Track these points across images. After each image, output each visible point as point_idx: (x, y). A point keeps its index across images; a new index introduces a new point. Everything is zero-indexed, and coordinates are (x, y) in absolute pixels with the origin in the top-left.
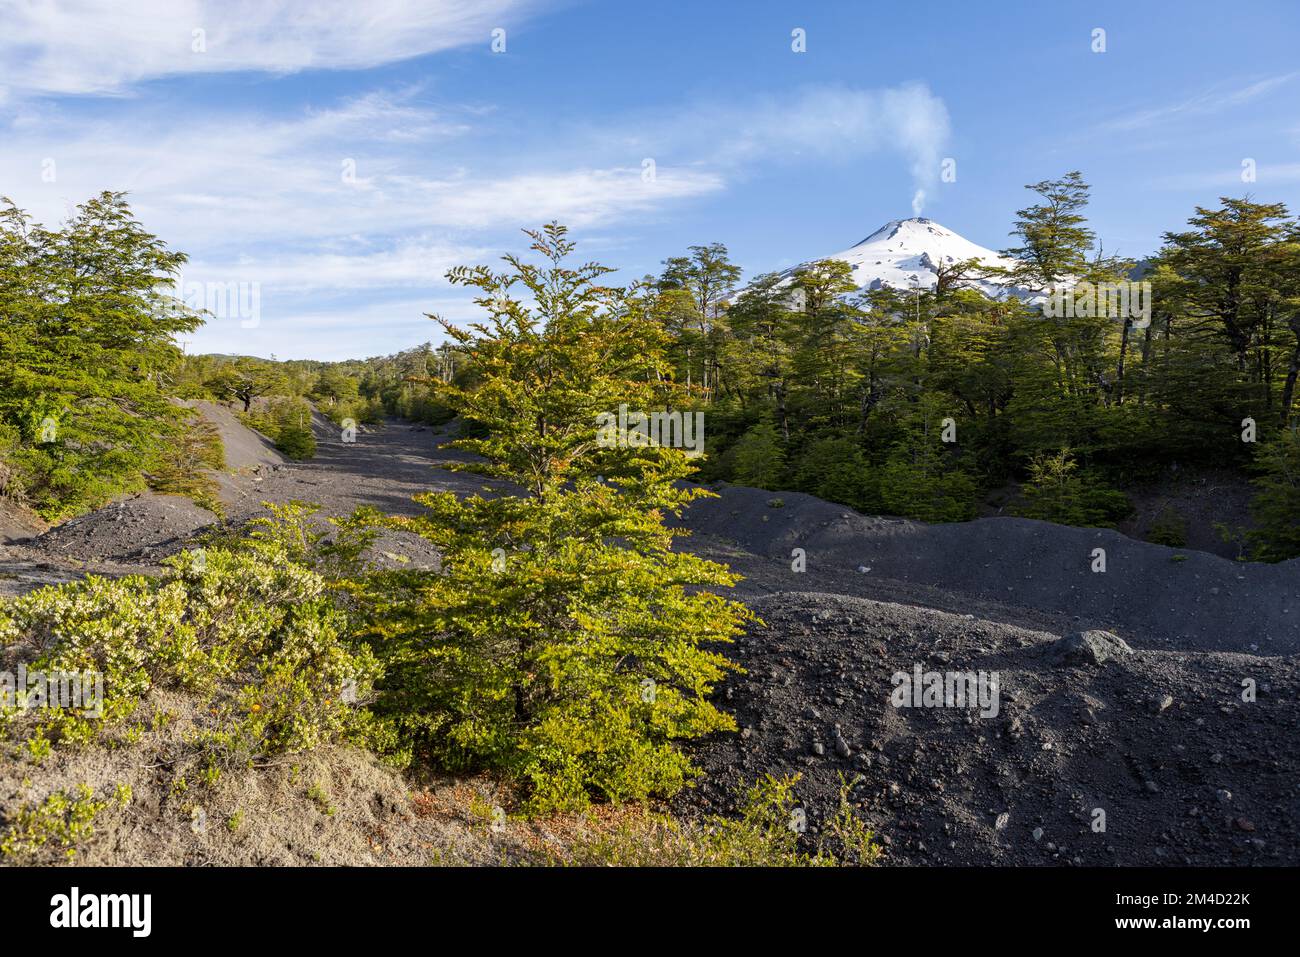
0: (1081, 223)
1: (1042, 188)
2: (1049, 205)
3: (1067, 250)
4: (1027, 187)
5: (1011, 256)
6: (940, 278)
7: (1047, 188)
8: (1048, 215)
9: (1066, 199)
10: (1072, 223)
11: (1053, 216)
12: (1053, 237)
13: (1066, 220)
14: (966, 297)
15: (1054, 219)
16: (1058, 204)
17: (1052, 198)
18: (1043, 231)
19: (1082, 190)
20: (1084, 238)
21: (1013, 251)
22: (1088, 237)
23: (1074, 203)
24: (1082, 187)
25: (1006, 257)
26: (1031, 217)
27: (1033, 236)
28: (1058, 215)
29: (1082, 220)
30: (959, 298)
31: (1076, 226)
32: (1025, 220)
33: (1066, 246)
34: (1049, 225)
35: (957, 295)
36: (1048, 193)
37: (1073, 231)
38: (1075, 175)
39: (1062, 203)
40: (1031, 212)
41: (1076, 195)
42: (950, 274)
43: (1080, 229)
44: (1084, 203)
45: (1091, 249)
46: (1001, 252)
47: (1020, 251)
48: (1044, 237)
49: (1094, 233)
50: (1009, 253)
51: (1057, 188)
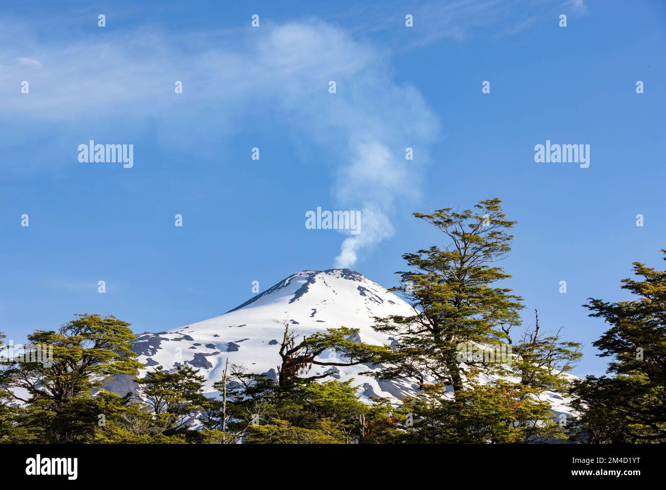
0: (500, 280)
1: (443, 220)
2: (453, 248)
3: (476, 323)
4: (417, 215)
5: (393, 328)
6: (285, 358)
7: (449, 221)
8: (452, 264)
9: (478, 240)
10: (486, 280)
11: (459, 266)
12: (457, 302)
13: (478, 274)
14: (325, 394)
15: (461, 272)
16: (466, 248)
17: (457, 237)
18: (439, 290)
19: (501, 229)
20: (504, 306)
21: (398, 319)
22: (512, 305)
23: (489, 249)
24: (503, 223)
25: (387, 328)
26: (424, 265)
27: (424, 298)
28: (466, 266)
29: (499, 276)
30: (312, 394)
31: (493, 285)
32: (415, 269)
33: (478, 317)
34: (450, 281)
35: (310, 389)
36: (451, 228)
37: (488, 293)
38: (492, 204)
39: (473, 245)
40: (424, 257)
41: (492, 235)
42: (302, 352)
43: (498, 291)
44: (506, 249)
45: (517, 324)
46: (381, 320)
47: (409, 320)
48: (442, 301)
49: (519, 299)
50: (391, 323)
51: (467, 222)
